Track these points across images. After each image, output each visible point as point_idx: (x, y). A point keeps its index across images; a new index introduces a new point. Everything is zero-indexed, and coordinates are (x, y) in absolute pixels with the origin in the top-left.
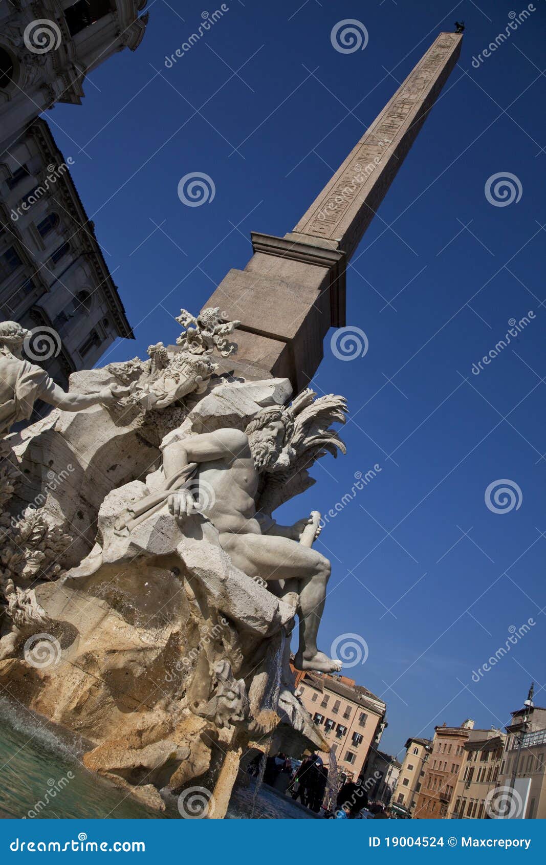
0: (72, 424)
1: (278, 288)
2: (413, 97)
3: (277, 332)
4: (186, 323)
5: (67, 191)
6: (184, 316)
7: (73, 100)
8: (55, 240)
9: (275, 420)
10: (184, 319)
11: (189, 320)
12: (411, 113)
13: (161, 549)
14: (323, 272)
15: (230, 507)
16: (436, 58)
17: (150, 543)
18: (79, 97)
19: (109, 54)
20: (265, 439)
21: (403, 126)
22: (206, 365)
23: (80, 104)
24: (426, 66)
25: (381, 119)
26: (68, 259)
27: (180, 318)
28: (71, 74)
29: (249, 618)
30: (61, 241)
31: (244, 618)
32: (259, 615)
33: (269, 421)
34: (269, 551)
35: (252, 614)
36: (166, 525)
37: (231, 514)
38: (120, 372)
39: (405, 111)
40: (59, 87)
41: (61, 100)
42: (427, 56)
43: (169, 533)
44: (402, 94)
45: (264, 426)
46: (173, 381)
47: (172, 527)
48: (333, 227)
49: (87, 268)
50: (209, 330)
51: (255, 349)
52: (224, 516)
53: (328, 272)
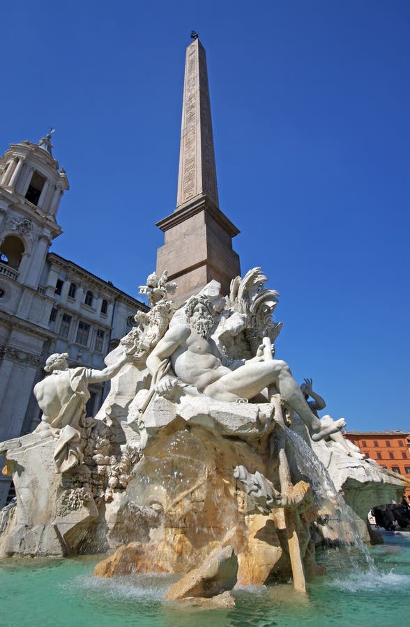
0: (119, 385)
1: (185, 240)
2: (193, 92)
3: (197, 261)
4: (145, 292)
5: (86, 277)
6: (142, 289)
7: (58, 233)
8: (97, 303)
9: (196, 304)
10: (143, 291)
11: (145, 290)
12: (197, 101)
13: (166, 420)
14: (202, 215)
15: (201, 369)
16: (192, 62)
17: (157, 421)
18: (59, 230)
19: (59, 200)
20: (197, 319)
21: (197, 110)
22: (164, 305)
23: (62, 232)
24: (190, 71)
25: (185, 116)
26: (110, 307)
27: (141, 292)
28: (48, 222)
29: (240, 428)
30: (101, 301)
31: (237, 430)
32: (246, 422)
33: (193, 308)
34: (239, 379)
35: (241, 425)
36: (161, 404)
37: (205, 372)
38: (128, 341)
39: (193, 102)
40: (47, 232)
41: (53, 238)
42: (187, 66)
43: (167, 408)
44: (186, 95)
45: (193, 312)
46: (156, 325)
47: (166, 403)
48: (194, 188)
49: (122, 304)
50: (157, 287)
51: (193, 278)
52: (200, 377)
53: (205, 212)
